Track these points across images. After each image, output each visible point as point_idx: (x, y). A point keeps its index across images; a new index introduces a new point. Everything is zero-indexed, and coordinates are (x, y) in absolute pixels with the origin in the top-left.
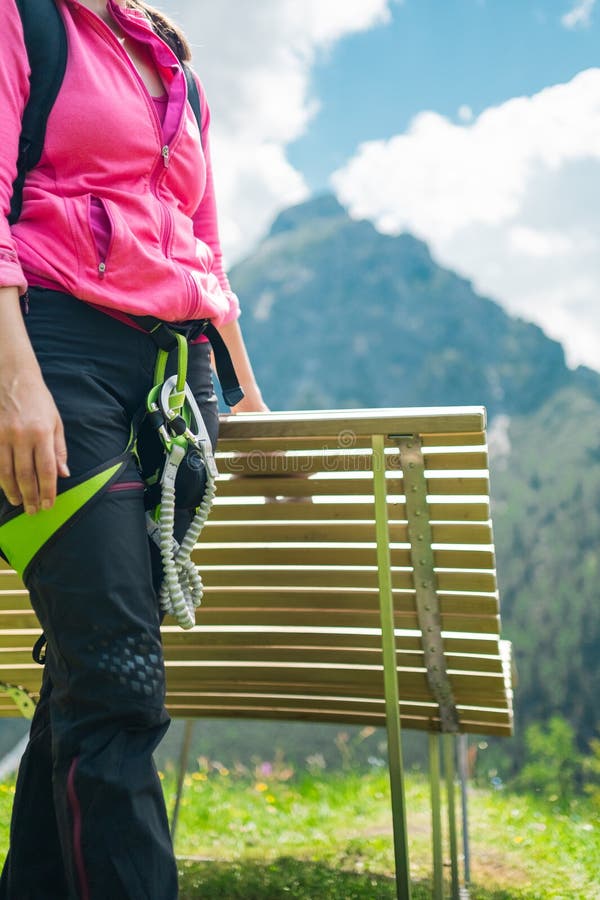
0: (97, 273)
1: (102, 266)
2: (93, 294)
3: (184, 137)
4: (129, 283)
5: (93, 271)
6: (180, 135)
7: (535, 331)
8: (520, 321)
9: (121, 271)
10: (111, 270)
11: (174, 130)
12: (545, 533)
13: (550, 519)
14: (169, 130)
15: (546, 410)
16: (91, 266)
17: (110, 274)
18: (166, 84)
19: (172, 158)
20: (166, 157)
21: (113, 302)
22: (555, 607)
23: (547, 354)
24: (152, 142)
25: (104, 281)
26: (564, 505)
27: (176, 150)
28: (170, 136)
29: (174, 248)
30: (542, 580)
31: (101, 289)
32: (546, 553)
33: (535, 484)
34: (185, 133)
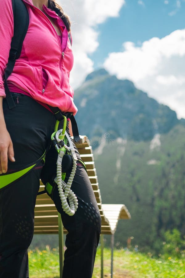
0: (41, 92)
1: (44, 90)
2: (40, 98)
3: (68, 49)
4: (51, 96)
5: (40, 91)
6: (67, 48)
7: (167, 108)
8: (162, 105)
9: (49, 92)
10: (46, 92)
11: (65, 47)
12: (172, 170)
13: (173, 166)
14: (64, 47)
15: (172, 132)
16: (40, 90)
17: (46, 93)
18: (62, 32)
19: (65, 56)
20: (63, 55)
21: (47, 102)
22: (176, 194)
23: (171, 114)
24: (59, 50)
25: (44, 95)
26: (178, 162)
27: (66, 53)
28: (64, 48)
29: (64, 87)
30: (172, 186)
31: (43, 97)
32: (172, 177)
33: (169, 155)
34: (68, 48)
